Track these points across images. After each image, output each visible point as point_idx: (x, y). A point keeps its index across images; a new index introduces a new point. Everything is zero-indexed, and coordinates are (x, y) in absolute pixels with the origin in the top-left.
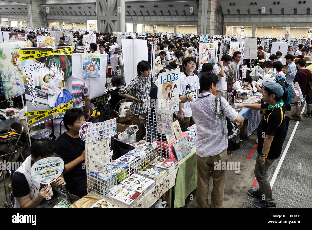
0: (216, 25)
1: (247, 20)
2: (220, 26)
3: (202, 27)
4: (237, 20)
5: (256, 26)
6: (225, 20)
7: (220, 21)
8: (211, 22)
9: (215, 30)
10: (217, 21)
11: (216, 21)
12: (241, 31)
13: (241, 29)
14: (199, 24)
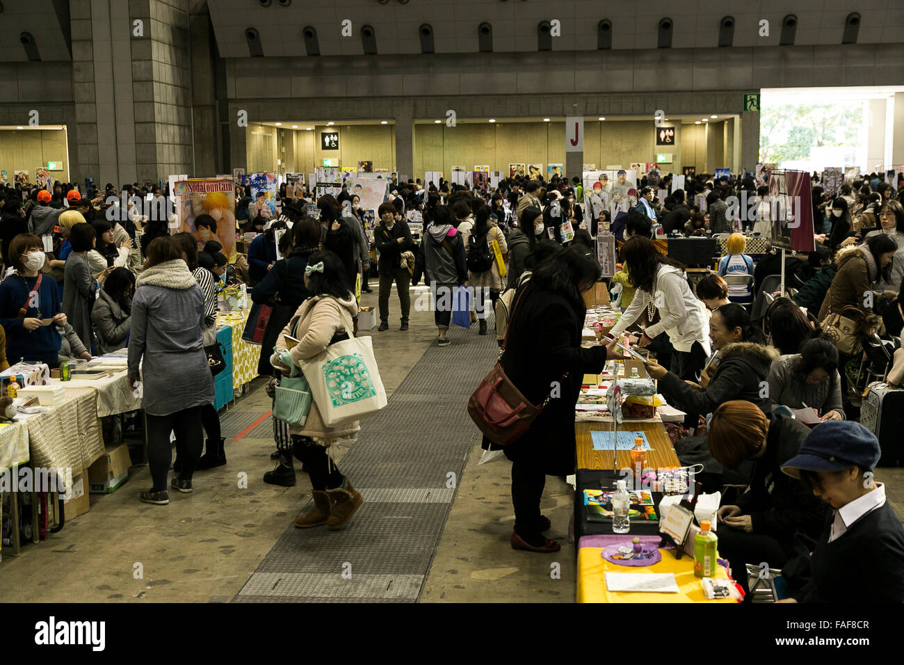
0: (188, 117)
1: (359, 85)
2: (208, 122)
3: (104, 131)
4: (303, 86)
5: (415, 117)
6: (235, 87)
7: (207, 96)
8: (156, 98)
9: (185, 144)
10: (188, 97)
11: (185, 96)
12: (324, 147)
13: (324, 135)
14: (82, 113)
